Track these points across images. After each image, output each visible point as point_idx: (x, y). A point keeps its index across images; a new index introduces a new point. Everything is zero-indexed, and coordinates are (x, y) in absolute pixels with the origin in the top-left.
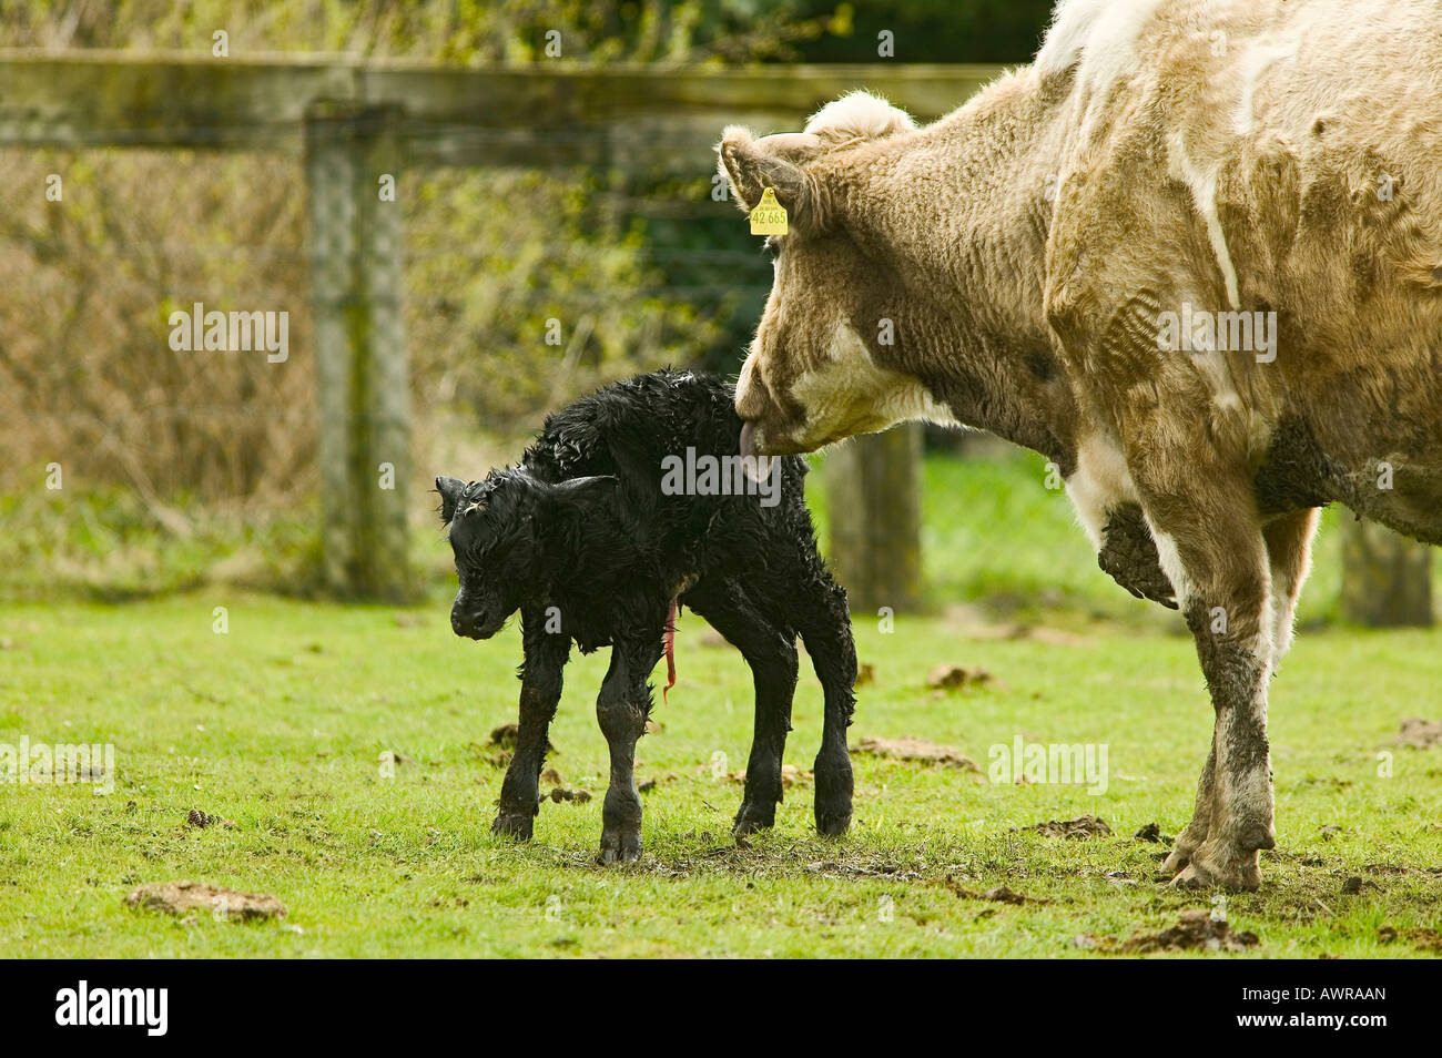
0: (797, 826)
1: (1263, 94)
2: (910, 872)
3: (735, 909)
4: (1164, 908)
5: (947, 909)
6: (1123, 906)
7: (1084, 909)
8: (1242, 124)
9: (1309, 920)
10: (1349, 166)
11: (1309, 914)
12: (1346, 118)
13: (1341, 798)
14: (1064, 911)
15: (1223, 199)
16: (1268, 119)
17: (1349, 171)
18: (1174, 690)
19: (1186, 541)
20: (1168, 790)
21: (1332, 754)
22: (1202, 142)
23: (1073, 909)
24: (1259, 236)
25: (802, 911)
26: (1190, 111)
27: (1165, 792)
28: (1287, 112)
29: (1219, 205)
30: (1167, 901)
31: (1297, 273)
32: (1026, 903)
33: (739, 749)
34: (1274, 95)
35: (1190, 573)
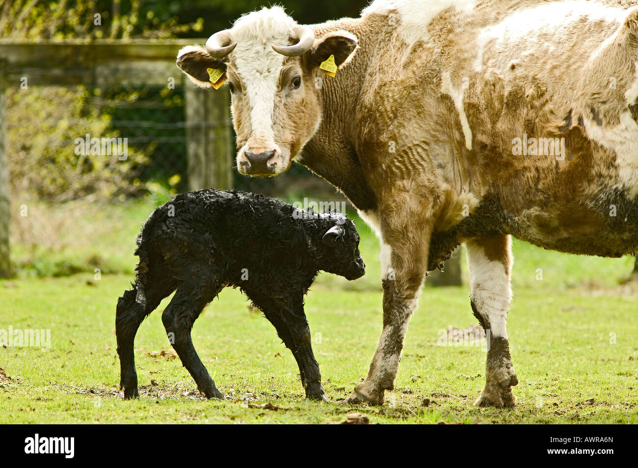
0: (178, 376)
1: (488, 53)
2: (228, 396)
3: (151, 412)
4: (341, 412)
5: (244, 413)
6: (322, 412)
7: (305, 413)
8: (477, 66)
9: (406, 418)
10: (526, 83)
11: (406, 416)
12: (525, 63)
13: (420, 363)
14: (296, 414)
15: (467, 101)
16: (490, 63)
17: (526, 86)
18: (345, 315)
19: (396, 251)
20: (342, 359)
21: (416, 343)
22: (459, 76)
23: (300, 413)
24: (485, 116)
25: (180, 413)
26: (453, 62)
27: (341, 360)
28: (499, 61)
29: (465, 104)
30: (342, 409)
31: (500, 129)
32: (279, 410)
33: (152, 341)
34: (493, 54)
35: (393, 264)
